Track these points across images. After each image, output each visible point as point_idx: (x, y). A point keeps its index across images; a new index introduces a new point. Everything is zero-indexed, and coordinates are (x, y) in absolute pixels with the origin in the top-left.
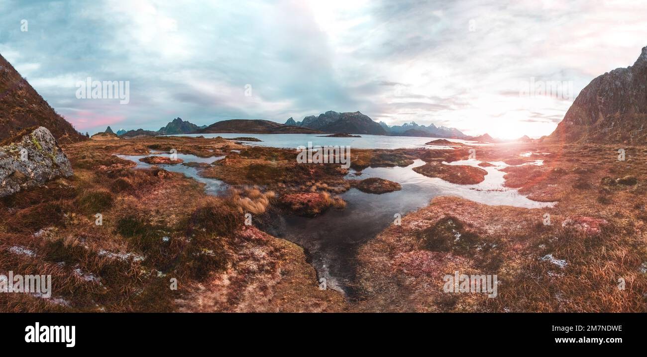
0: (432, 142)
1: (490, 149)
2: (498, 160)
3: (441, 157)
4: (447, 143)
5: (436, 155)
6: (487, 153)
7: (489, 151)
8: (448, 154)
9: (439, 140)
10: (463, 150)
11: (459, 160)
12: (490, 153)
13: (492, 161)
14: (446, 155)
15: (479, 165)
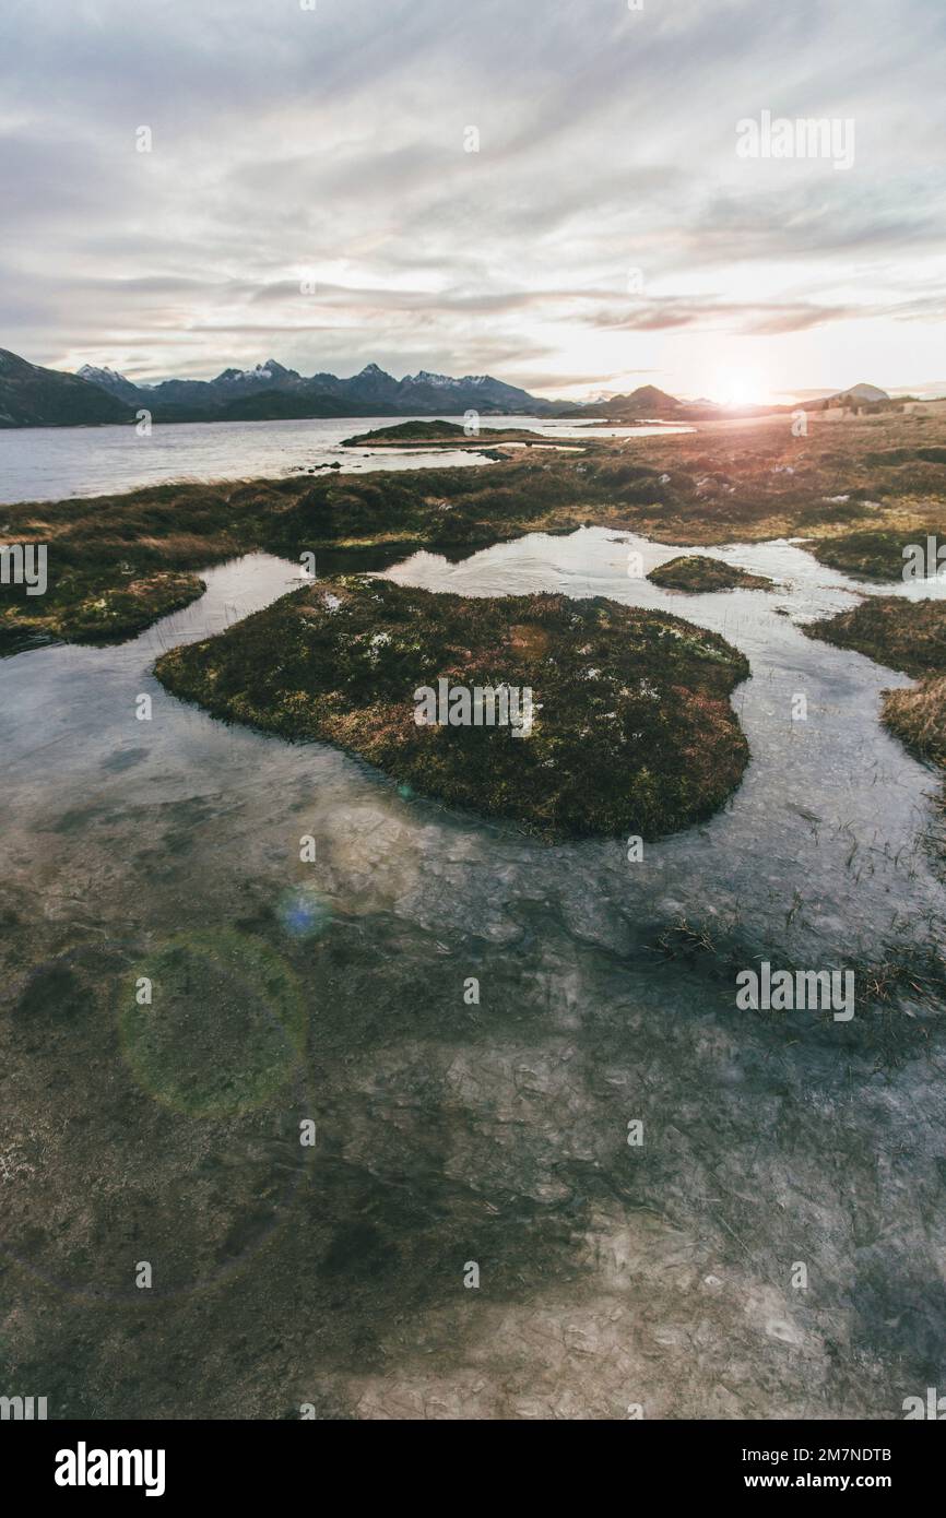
0: (371, 435)
1: (694, 457)
2: (760, 529)
3: (400, 523)
4: (450, 436)
5: (372, 514)
6: (681, 483)
7: (691, 467)
8: (444, 505)
9: (409, 424)
10: (536, 470)
11: (519, 534)
12: (702, 483)
13: (731, 540)
14: (436, 512)
15: (661, 578)
